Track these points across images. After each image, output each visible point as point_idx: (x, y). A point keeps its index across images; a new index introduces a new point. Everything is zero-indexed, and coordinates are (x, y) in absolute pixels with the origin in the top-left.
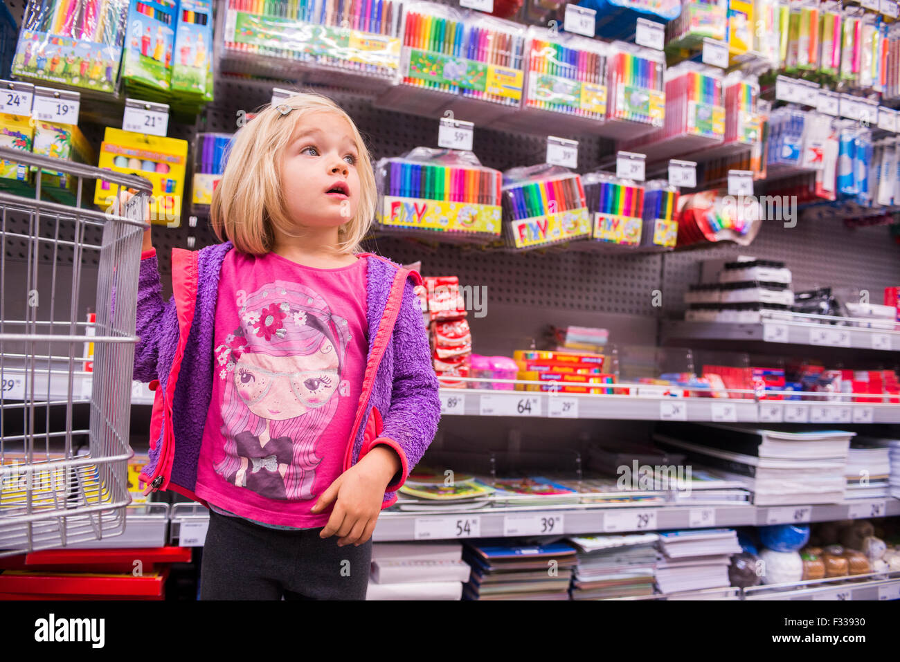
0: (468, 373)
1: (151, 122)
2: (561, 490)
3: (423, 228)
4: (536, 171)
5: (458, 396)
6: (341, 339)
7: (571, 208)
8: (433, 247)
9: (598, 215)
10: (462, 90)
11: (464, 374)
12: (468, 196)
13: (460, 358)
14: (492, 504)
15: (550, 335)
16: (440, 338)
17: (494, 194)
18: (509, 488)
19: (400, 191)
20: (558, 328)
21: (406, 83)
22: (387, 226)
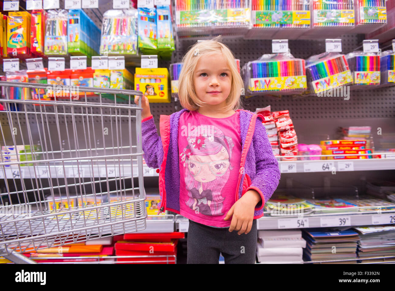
0: (297, 153)
1: (151, 63)
2: (349, 205)
3: (270, 91)
4: (322, 56)
5: (293, 164)
6: (230, 146)
7: (341, 71)
8: (279, 97)
9: (356, 73)
10: (282, 25)
11: (295, 154)
12: (289, 73)
13: (293, 147)
14: (314, 212)
15: (340, 131)
16: (282, 139)
17: (302, 70)
18: (323, 205)
19: (258, 75)
20: (344, 128)
21: (255, 27)
22: (253, 92)
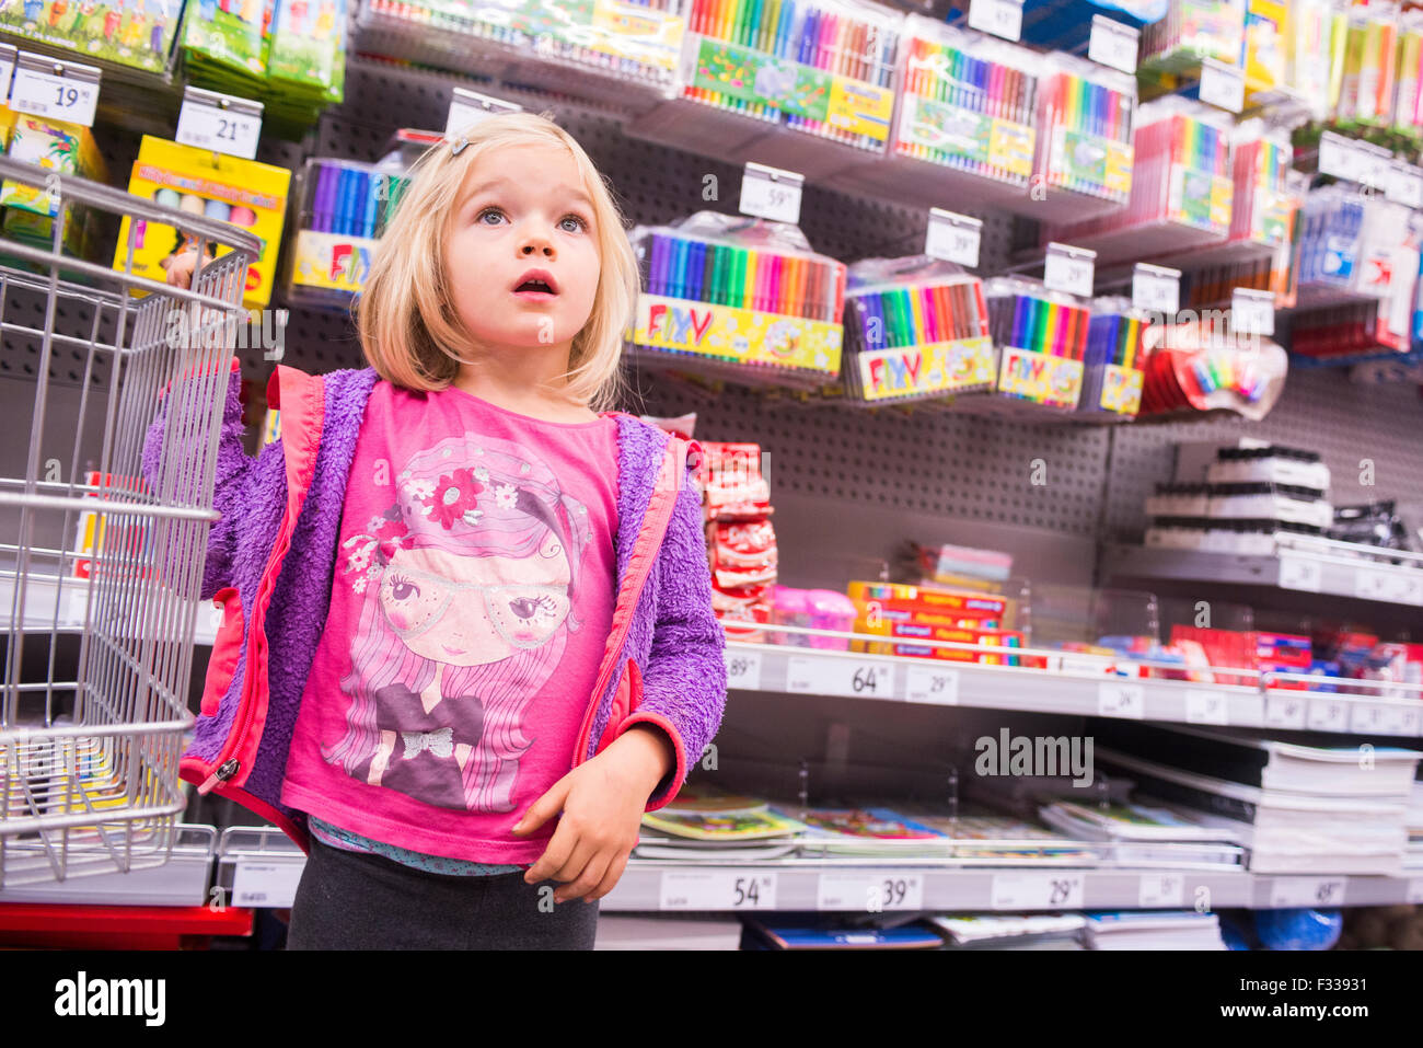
0: (770, 616)
1: (228, 132)
2: (920, 833)
3: (704, 355)
4: (904, 267)
5: (750, 656)
6: (575, 537)
7: (962, 337)
9: (1009, 351)
10: (786, 117)
11: (761, 617)
12: (786, 303)
13: (756, 589)
14: (798, 852)
15: (910, 558)
16: (723, 551)
17: (831, 303)
18: (829, 825)
19: (667, 286)
20: (924, 547)
21: (689, 97)
22: (640, 347)
